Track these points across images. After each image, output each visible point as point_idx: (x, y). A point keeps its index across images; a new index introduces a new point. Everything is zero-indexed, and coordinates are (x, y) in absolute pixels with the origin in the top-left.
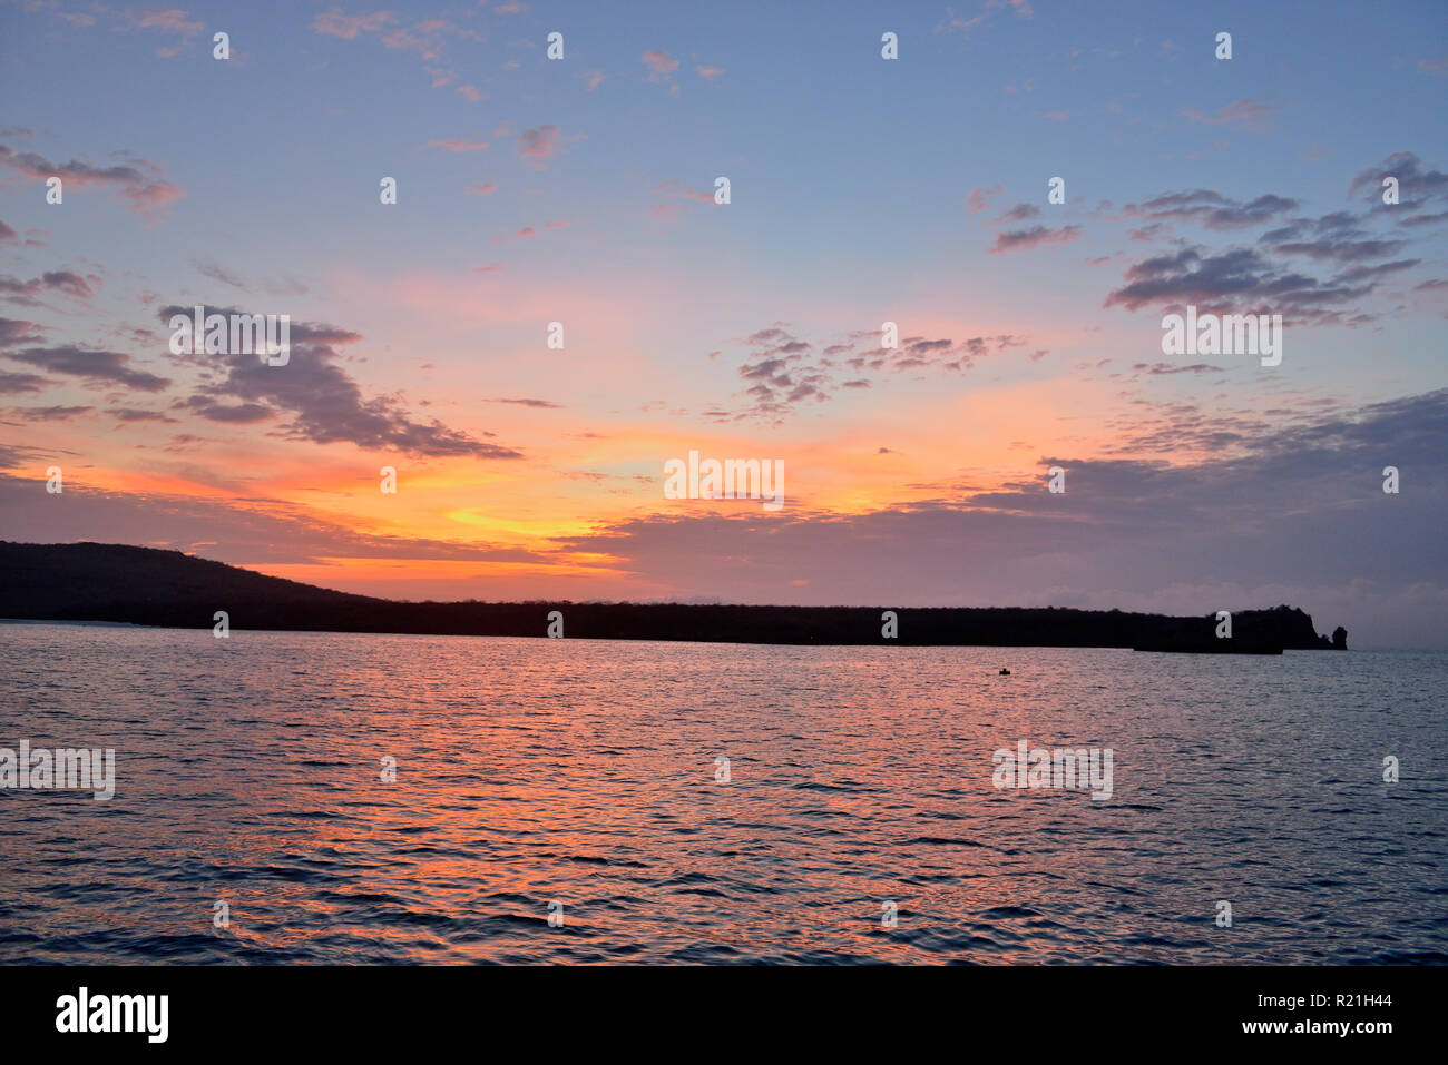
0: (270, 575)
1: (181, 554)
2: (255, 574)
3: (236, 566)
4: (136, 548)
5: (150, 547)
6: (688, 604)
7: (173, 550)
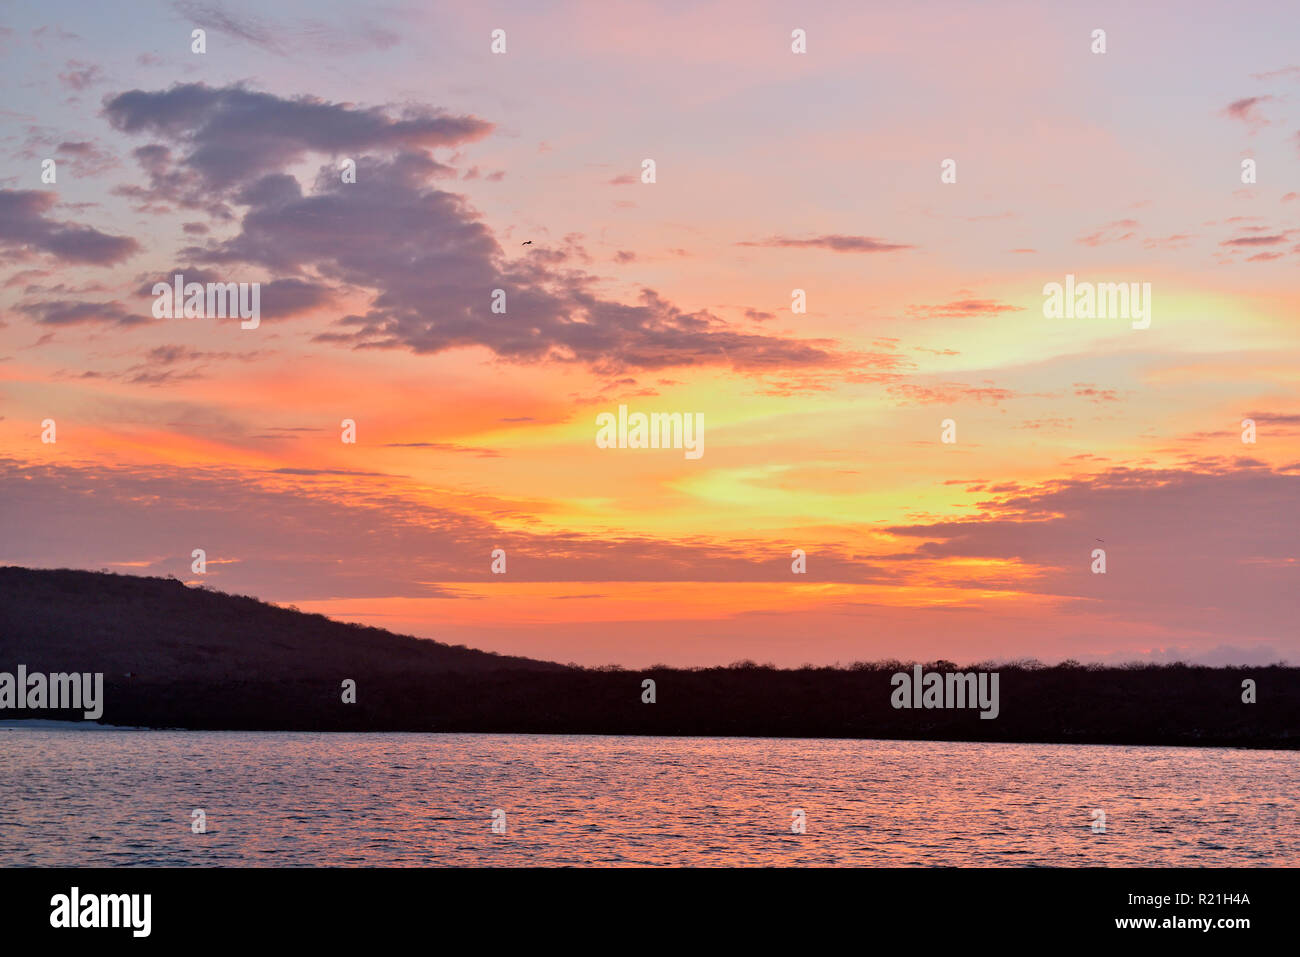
0: (346, 620)
1: (180, 583)
2: (318, 619)
3: (284, 605)
4: (98, 574)
5: (122, 573)
6: (1212, 665)
7: (164, 576)
